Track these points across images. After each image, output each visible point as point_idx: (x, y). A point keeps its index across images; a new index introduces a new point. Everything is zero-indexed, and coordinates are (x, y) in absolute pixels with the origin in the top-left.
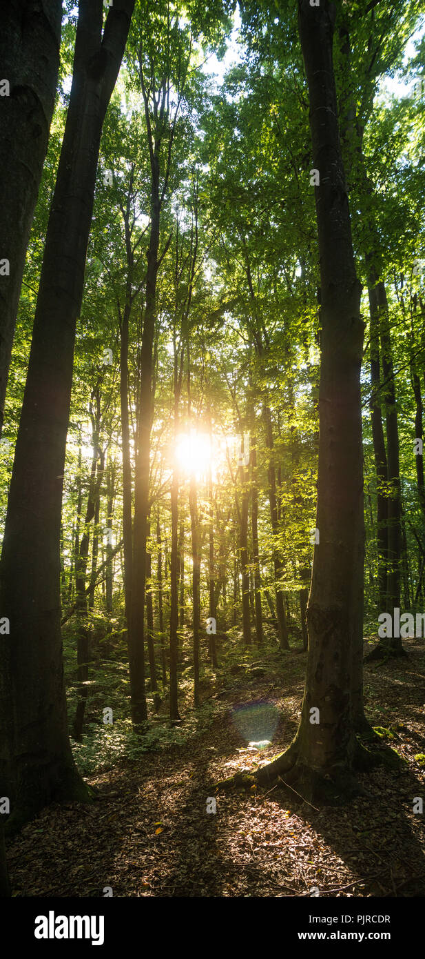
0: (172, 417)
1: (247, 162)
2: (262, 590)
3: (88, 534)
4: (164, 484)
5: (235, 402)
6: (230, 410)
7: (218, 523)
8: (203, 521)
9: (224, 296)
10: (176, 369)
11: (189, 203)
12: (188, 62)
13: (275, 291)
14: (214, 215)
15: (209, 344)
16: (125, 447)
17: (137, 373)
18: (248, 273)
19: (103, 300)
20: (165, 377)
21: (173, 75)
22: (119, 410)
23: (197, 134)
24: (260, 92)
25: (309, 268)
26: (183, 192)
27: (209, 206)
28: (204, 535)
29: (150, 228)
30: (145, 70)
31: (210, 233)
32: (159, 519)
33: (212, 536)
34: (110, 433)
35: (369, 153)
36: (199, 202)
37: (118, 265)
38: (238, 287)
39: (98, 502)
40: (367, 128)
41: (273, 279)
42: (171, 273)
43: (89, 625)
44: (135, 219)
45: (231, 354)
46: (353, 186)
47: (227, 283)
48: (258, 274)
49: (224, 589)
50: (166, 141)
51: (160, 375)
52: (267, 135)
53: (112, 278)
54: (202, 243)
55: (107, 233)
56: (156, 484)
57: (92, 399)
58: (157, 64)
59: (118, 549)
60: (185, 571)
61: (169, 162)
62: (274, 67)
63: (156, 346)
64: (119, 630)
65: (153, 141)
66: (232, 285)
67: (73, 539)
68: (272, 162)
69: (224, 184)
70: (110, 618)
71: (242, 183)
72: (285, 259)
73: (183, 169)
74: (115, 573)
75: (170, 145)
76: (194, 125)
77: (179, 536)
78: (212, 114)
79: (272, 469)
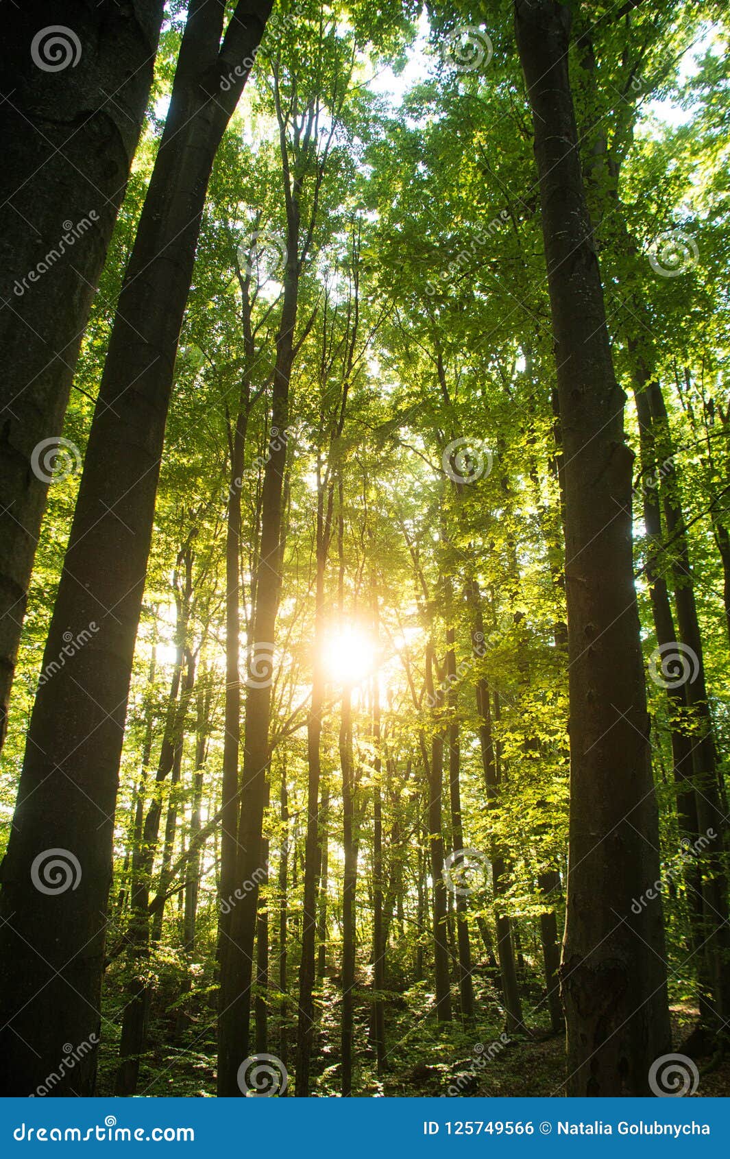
0: (312, 594)
1: (437, 208)
2: (471, 916)
3: (160, 801)
4: (298, 710)
5: (417, 567)
6: (410, 582)
7: (390, 784)
8: (364, 779)
9: (400, 400)
10: (320, 513)
11: (345, 264)
12: (348, 77)
13: (483, 393)
14: (384, 282)
15: (374, 475)
16: (232, 645)
17: (254, 520)
18: (440, 366)
19: (203, 409)
20: (301, 527)
21: (325, 95)
22: (222, 584)
23: (359, 170)
24: (459, 116)
25: (538, 360)
26: (336, 250)
27: (375, 269)
28: (365, 803)
29: (282, 301)
30: (283, 88)
31: (378, 308)
32: (285, 776)
33: (378, 807)
34: (206, 621)
35: (628, 198)
36: (361, 263)
37: (230, 355)
38: (422, 387)
39: (180, 741)
40: (626, 164)
41: (479, 376)
42: (315, 366)
43: (151, 977)
44: (259, 288)
45: (411, 489)
46: (605, 243)
47: (404, 380)
48: (456, 366)
49: (400, 906)
50: (312, 180)
51: (293, 523)
52: (468, 172)
53: (219, 375)
54: (364, 321)
55: (214, 309)
56: (282, 712)
57: (179, 563)
58: (301, 80)
59: (211, 829)
60: (330, 870)
61: (315, 208)
62: (480, 84)
63: (287, 477)
64: (203, 986)
65: (292, 179)
66: (414, 383)
67: (133, 808)
68: (477, 208)
69: (401, 237)
70: (189, 962)
71: (429, 237)
72: (498, 344)
73: (337, 218)
74: (203, 873)
75: (317, 185)
76: (355, 158)
77: (320, 806)
78: (385, 144)
79: (483, 684)
